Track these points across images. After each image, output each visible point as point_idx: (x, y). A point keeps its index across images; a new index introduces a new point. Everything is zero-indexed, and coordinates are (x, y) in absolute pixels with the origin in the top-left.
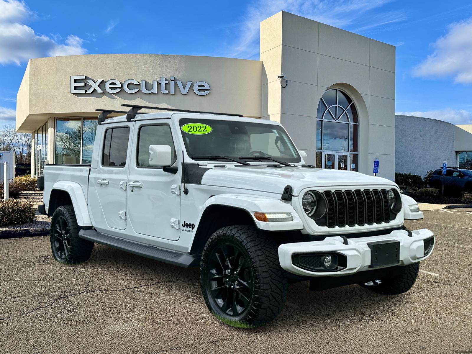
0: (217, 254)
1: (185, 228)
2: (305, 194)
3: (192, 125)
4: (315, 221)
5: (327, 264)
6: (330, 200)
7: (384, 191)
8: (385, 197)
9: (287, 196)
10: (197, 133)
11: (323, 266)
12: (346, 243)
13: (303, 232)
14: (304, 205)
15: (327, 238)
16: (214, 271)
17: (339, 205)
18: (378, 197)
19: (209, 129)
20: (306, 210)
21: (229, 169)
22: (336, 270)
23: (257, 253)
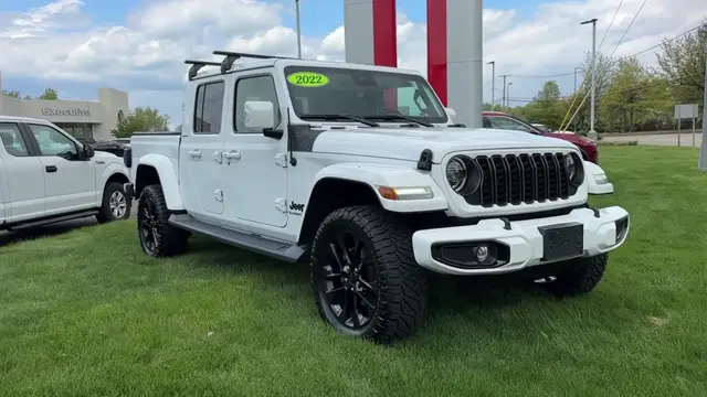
0: (332, 245)
1: (293, 211)
2: (450, 161)
3: (302, 74)
4: (465, 197)
5: (482, 258)
6: (486, 168)
7: (560, 156)
8: (562, 164)
9: (424, 164)
10: (309, 85)
11: (476, 259)
12: (508, 227)
13: (448, 214)
14: (449, 176)
15: (481, 222)
16: (329, 268)
17: (498, 175)
18: (552, 164)
19: (325, 80)
20: (452, 184)
21: (350, 131)
22: (494, 265)
23: (385, 243)
